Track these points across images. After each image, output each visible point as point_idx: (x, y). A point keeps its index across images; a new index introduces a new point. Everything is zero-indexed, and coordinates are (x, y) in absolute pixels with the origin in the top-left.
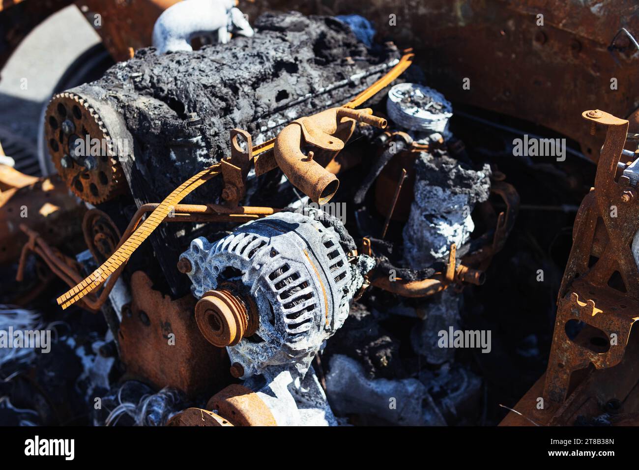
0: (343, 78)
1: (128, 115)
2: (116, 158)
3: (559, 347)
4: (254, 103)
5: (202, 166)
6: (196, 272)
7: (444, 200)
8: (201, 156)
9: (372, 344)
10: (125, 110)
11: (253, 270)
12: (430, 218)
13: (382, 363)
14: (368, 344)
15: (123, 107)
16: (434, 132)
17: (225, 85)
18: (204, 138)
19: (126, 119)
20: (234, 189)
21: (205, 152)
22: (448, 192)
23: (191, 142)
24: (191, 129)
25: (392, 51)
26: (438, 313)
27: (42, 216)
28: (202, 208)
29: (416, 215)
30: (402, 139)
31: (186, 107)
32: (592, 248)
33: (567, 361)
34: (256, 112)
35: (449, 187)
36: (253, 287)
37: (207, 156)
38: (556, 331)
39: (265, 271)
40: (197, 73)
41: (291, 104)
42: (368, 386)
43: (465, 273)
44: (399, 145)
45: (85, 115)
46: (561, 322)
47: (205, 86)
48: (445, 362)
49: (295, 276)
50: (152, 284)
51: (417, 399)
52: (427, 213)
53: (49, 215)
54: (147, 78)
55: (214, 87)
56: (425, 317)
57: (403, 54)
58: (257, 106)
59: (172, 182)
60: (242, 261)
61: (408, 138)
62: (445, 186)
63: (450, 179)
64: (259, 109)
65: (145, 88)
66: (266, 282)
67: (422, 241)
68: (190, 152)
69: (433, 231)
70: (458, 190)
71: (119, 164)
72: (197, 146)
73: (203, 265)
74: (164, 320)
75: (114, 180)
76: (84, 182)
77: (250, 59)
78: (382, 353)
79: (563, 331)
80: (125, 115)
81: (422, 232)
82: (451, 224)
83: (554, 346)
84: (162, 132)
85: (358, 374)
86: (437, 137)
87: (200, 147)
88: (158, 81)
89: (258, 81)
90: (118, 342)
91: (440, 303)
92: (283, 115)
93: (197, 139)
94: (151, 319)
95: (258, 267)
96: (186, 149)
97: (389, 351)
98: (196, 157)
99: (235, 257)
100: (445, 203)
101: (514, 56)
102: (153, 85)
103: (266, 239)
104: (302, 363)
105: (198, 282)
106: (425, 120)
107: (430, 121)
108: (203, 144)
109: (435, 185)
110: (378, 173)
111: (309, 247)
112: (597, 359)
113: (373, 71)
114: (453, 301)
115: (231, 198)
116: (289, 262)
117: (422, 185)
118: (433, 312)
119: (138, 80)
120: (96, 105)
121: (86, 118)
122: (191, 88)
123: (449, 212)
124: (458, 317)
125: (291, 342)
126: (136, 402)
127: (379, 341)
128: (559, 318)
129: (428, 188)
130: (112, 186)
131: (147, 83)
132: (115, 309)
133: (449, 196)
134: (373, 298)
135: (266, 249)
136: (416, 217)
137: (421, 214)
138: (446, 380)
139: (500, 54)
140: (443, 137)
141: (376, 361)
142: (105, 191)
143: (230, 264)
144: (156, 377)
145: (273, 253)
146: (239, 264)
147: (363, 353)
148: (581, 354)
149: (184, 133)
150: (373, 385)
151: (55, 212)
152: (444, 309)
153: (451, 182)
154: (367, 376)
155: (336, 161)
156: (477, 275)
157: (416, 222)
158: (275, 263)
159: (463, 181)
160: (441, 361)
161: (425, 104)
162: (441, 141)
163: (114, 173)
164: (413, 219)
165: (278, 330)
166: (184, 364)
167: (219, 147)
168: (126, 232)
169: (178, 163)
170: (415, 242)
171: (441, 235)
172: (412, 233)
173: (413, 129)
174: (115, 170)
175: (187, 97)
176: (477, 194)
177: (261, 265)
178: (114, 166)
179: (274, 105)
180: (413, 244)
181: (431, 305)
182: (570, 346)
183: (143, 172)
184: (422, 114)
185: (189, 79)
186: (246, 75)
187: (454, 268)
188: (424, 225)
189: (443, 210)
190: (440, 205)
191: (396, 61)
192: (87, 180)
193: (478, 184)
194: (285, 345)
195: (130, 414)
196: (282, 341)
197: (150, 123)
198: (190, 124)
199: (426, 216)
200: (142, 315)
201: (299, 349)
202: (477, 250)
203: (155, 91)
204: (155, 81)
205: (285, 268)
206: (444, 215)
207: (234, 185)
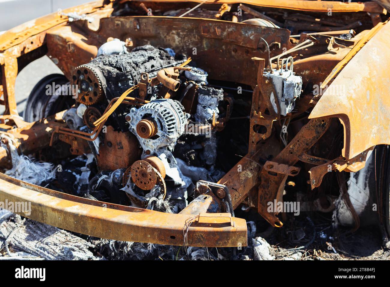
0: (170, 64)
1: (104, 72)
2: (101, 85)
3: (252, 136)
4: (145, 67)
5: (131, 86)
6: (132, 121)
7: (209, 100)
8: (131, 83)
9: (188, 152)
10: (103, 70)
11: (156, 112)
12: (204, 107)
13: (192, 158)
14: (187, 152)
15: (102, 69)
16: (202, 81)
17: (134, 63)
18: (132, 77)
19: (103, 73)
20: (143, 92)
21: (132, 82)
22: (210, 97)
23: (128, 78)
24: (128, 74)
25: (184, 57)
26: (209, 144)
27: (47, 131)
28: (133, 99)
29: (199, 107)
30: (192, 83)
31: (123, 69)
32: (258, 103)
33: (255, 140)
34: (146, 70)
35: (210, 95)
36: (155, 118)
37: (132, 83)
38: (250, 130)
39: (160, 112)
40: (124, 59)
41: (155, 70)
42: (187, 168)
43: (218, 124)
44: (191, 85)
45: (89, 72)
46: (251, 127)
47: (128, 63)
48: (212, 165)
49: (168, 113)
50: (114, 129)
51: (205, 173)
52: (203, 106)
53: (49, 131)
54: (107, 61)
55: (130, 63)
56: (205, 146)
57: (188, 58)
58: (146, 68)
59: (120, 93)
60: (151, 110)
61: (194, 83)
62: (209, 95)
63: (210, 92)
64: (147, 69)
65: (107, 64)
66: (160, 115)
67: (202, 116)
68: (127, 82)
69: (206, 112)
70: (213, 96)
71: (102, 88)
72: (130, 79)
73: (135, 117)
74: (118, 142)
75: (100, 94)
76: (86, 97)
77: (140, 56)
78: (192, 155)
79: (252, 130)
80: (103, 72)
81: (202, 113)
82: (211, 109)
83: (250, 136)
84: (117, 76)
85: (184, 164)
86: (203, 83)
87: (130, 80)
88: (111, 62)
89: (144, 62)
90: (97, 159)
91: (209, 141)
92: (153, 73)
93: (130, 77)
94: (113, 143)
95: (157, 111)
96: (125, 81)
97: (194, 154)
98: (129, 83)
99: (148, 109)
100: (209, 101)
101: (225, 59)
102: (110, 63)
103: (158, 103)
104: (171, 146)
105: (132, 124)
106: (199, 76)
107: (201, 77)
108: (131, 79)
109: (206, 95)
110: (185, 95)
111: (172, 106)
112: (264, 137)
113: (179, 63)
114: (214, 139)
115: (142, 95)
116: (166, 109)
117: (201, 96)
118: (207, 143)
119: (104, 62)
120: (93, 69)
121: (90, 73)
122: (124, 63)
123: (210, 105)
124: (216, 146)
125: (169, 135)
126: (108, 175)
127: (191, 151)
128: (251, 125)
129: (203, 97)
130: (99, 96)
131: (107, 63)
132: (95, 146)
133: (211, 99)
134: (187, 139)
135: (159, 105)
136: (199, 109)
137: (201, 106)
138: (213, 172)
139: (221, 59)
140: (206, 83)
141: (191, 158)
142: (95, 99)
143: (146, 113)
144: (114, 167)
145: (161, 106)
146: (150, 111)
147: (185, 156)
148: (259, 136)
149: (125, 75)
150: (189, 168)
151: (51, 130)
152: (211, 143)
153: (211, 93)
154: (187, 165)
155: (169, 93)
156: (222, 123)
157: (200, 110)
158: (163, 109)
159: (215, 93)
160: (211, 163)
161: (198, 72)
162: (205, 84)
163: (100, 91)
164: (198, 110)
165: (164, 131)
166: (126, 157)
167: (136, 80)
168: (106, 109)
169: (122, 87)
170: (199, 118)
171: (208, 113)
172: (198, 115)
173: (195, 80)
174: (100, 90)
175: (122, 66)
176: (220, 98)
177: (158, 110)
178: (100, 88)
179: (151, 69)
180: (199, 119)
181: (206, 141)
182: (255, 134)
183: (109, 91)
184: (198, 75)
185: (122, 61)
186: (140, 60)
187: (215, 122)
188: (202, 110)
189: (209, 104)
190: (208, 102)
191: (186, 60)
192: (88, 97)
193: (220, 94)
194: (167, 136)
195: (105, 179)
196: (166, 135)
197: (112, 74)
198: (127, 72)
199: (203, 107)
200: (109, 143)
201: (171, 138)
202: (221, 118)
203: (111, 65)
204: (110, 62)
205: (165, 111)
206: (209, 106)
207: (143, 90)
